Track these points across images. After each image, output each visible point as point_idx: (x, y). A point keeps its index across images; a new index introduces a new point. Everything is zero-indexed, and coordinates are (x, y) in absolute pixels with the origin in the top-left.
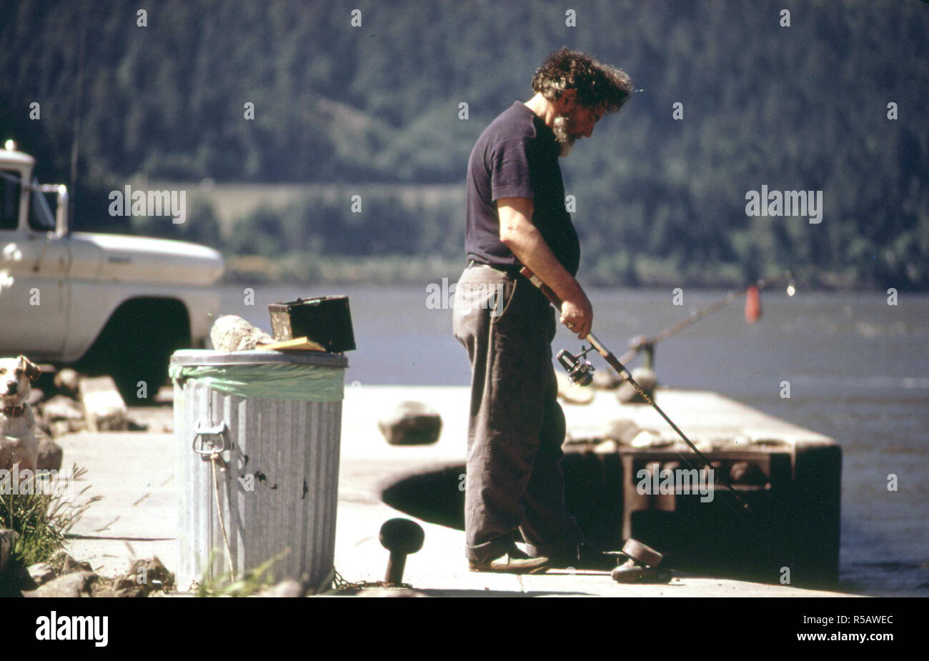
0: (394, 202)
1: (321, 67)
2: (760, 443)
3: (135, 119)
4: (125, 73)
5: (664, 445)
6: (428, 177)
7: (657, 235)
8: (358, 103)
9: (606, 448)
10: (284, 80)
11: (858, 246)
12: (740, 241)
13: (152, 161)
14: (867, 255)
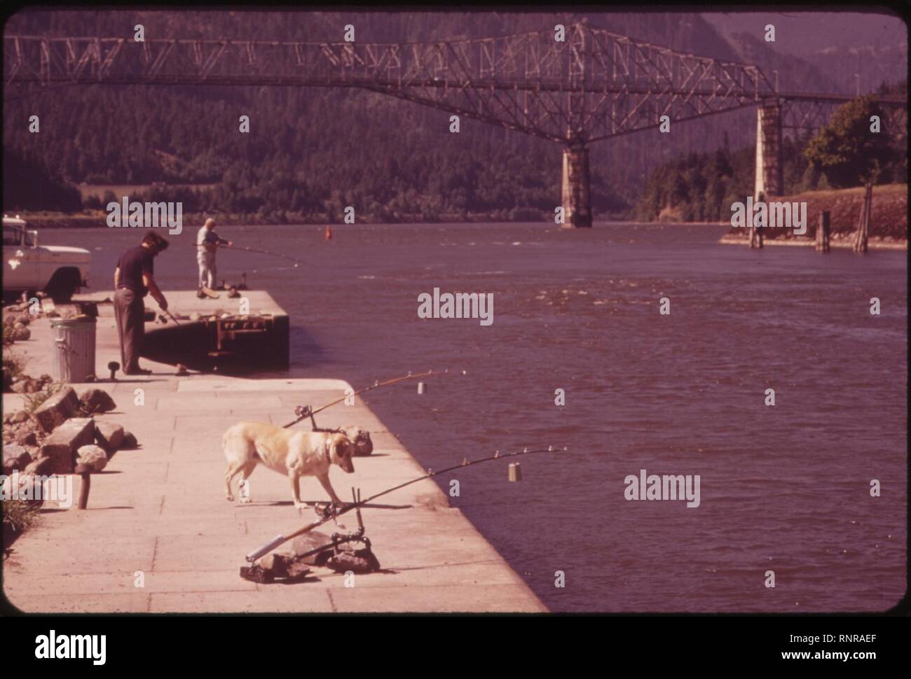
0: (187, 190)
1: (156, 137)
2: (264, 315)
3: (82, 159)
4: (77, 141)
5: (231, 317)
6: (201, 180)
7: (294, 202)
8: (172, 152)
9: (212, 319)
10: (141, 142)
11: (374, 205)
12: (327, 203)
13: (88, 177)
14: (377, 208)
